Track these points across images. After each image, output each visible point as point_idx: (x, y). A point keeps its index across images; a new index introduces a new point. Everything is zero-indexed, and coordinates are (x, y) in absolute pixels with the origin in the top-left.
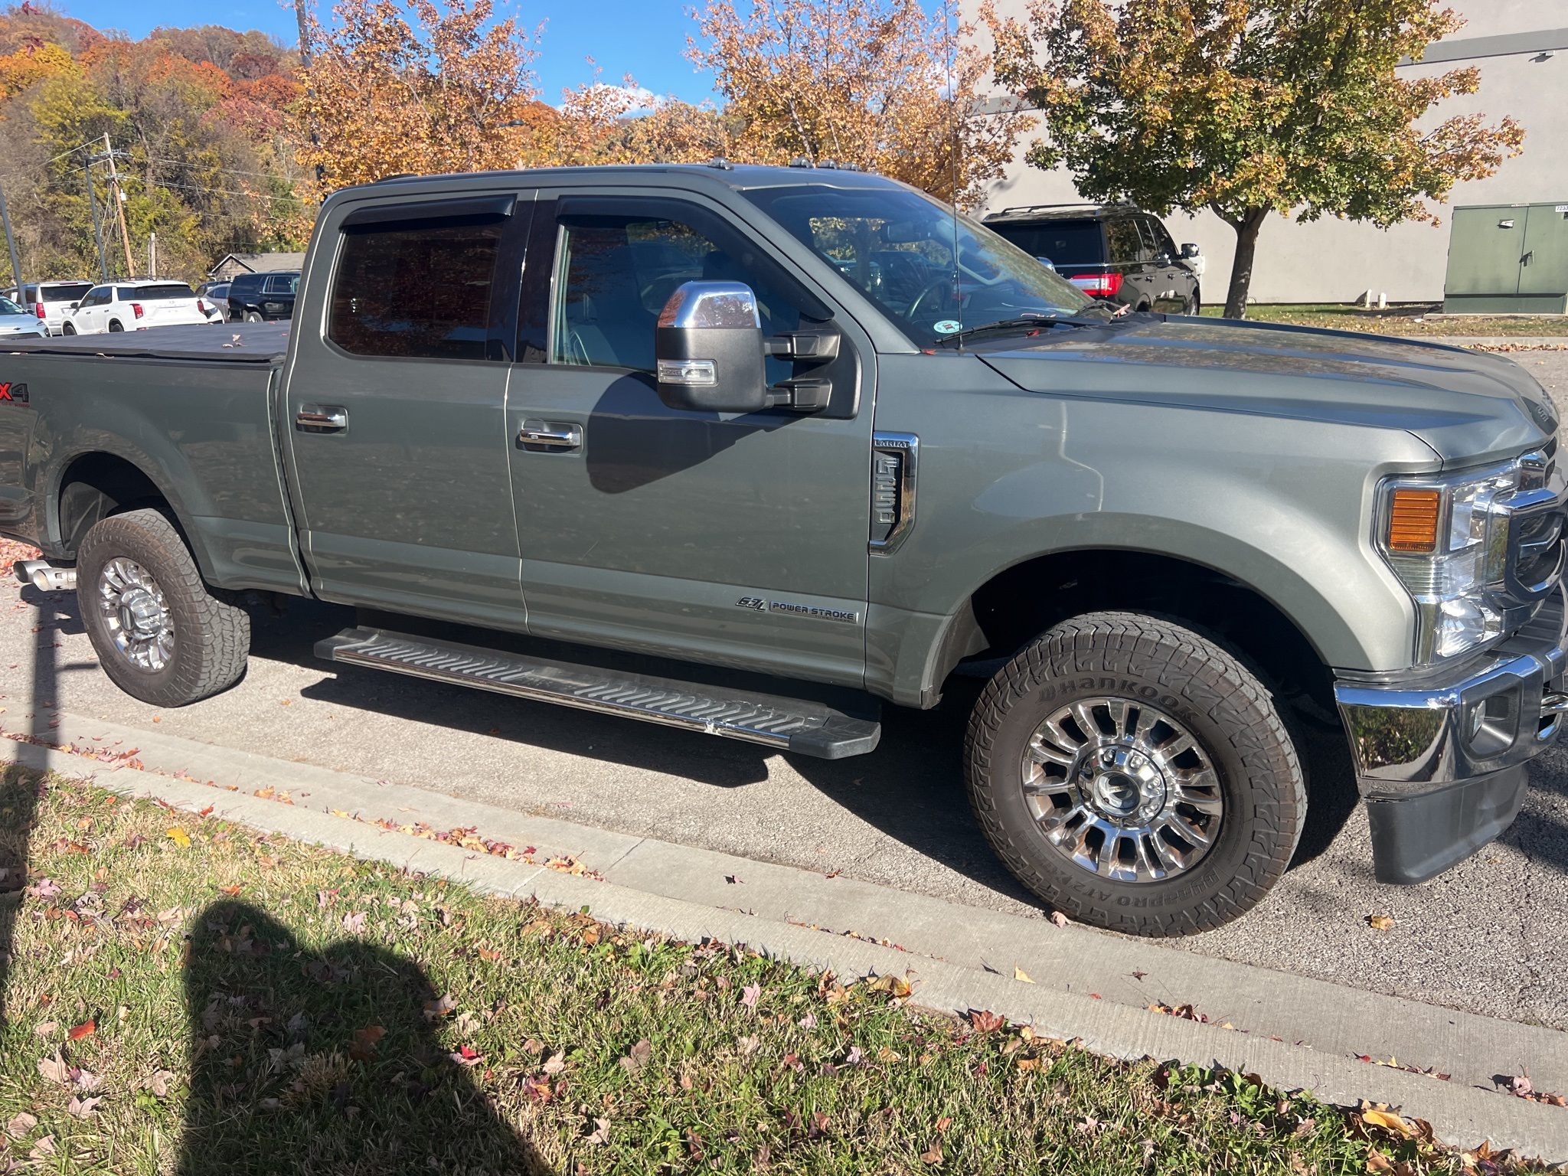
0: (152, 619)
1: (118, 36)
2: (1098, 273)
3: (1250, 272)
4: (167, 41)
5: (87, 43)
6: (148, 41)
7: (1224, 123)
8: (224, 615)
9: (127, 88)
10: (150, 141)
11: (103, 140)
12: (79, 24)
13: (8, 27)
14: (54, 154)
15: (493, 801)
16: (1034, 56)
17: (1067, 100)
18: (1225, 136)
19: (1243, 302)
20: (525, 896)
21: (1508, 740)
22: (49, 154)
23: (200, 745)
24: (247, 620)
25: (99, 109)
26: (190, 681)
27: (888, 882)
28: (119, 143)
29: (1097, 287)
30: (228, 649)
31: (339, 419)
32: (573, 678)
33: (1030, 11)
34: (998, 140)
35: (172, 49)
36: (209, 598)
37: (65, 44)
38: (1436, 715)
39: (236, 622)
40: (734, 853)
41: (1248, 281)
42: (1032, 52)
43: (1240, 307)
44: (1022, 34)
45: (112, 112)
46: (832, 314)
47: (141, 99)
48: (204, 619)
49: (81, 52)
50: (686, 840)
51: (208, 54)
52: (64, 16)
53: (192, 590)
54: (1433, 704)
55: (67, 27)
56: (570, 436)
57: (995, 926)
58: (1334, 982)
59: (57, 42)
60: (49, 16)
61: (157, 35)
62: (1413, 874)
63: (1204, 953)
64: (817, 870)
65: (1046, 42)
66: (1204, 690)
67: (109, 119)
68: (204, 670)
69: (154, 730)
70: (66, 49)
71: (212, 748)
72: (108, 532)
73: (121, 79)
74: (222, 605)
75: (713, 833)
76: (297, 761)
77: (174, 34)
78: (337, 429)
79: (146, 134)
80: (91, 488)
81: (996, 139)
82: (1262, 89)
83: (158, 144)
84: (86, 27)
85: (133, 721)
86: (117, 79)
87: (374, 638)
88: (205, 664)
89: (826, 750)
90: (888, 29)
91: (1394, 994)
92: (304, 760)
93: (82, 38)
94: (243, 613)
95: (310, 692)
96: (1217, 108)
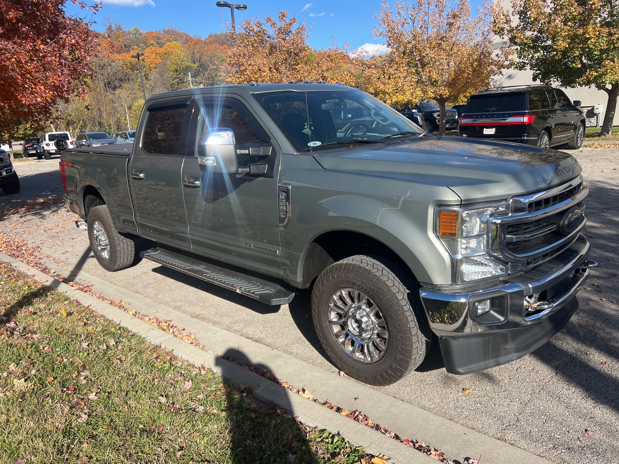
0: (105, 242)
1: (198, 38)
2: (523, 115)
3: (614, 112)
4: (213, 38)
5: (187, 40)
6: (207, 39)
7: (594, 48)
8: (124, 241)
9: (197, 56)
10: (204, 74)
11: (188, 75)
12: (185, 34)
13: (162, 37)
14: (173, 80)
15: (184, 312)
16: (511, 23)
17: (525, 41)
18: (595, 53)
19: (611, 125)
20: (158, 344)
21: (502, 319)
22: (172, 80)
23: (111, 285)
24: (133, 243)
25: (188, 64)
26: (114, 263)
27: (292, 353)
28: (195, 76)
29: (522, 121)
30: (126, 253)
31: (142, 175)
32: (207, 270)
33: (512, 3)
34: (501, 59)
35: (214, 41)
36: (119, 235)
37: (180, 42)
38: (464, 304)
39: (128, 244)
40: (247, 338)
41: (613, 115)
42: (510, 21)
43: (609, 128)
44: (506, 14)
45: (193, 65)
46: (270, 139)
47: (202, 61)
48: (117, 242)
49: (185, 44)
50: (236, 331)
51: (226, 42)
52: (181, 32)
53: (114, 232)
54: (463, 300)
55: (181, 35)
56: (197, 182)
57: (317, 374)
58: (430, 412)
59: (177, 41)
60: (176, 32)
61: (210, 36)
62: (460, 370)
63: (388, 394)
64: (270, 347)
65: (518, 16)
66: (377, 287)
67: (191, 67)
68: (118, 259)
69: (103, 279)
70: (180, 43)
71: (115, 286)
72: (93, 212)
73: (195, 53)
74: (124, 238)
75: (245, 330)
76: (136, 292)
77: (216, 36)
78: (142, 179)
79: (202, 72)
80: (94, 197)
81: (500, 59)
82: (612, 32)
83: (206, 76)
84: (188, 35)
85: (99, 276)
86: (194, 53)
87: (158, 252)
88: (118, 257)
89: (269, 302)
90: (454, 16)
91: (451, 420)
92: (137, 292)
93: (186, 39)
94: (131, 241)
95: (155, 270)
96: (590, 41)
